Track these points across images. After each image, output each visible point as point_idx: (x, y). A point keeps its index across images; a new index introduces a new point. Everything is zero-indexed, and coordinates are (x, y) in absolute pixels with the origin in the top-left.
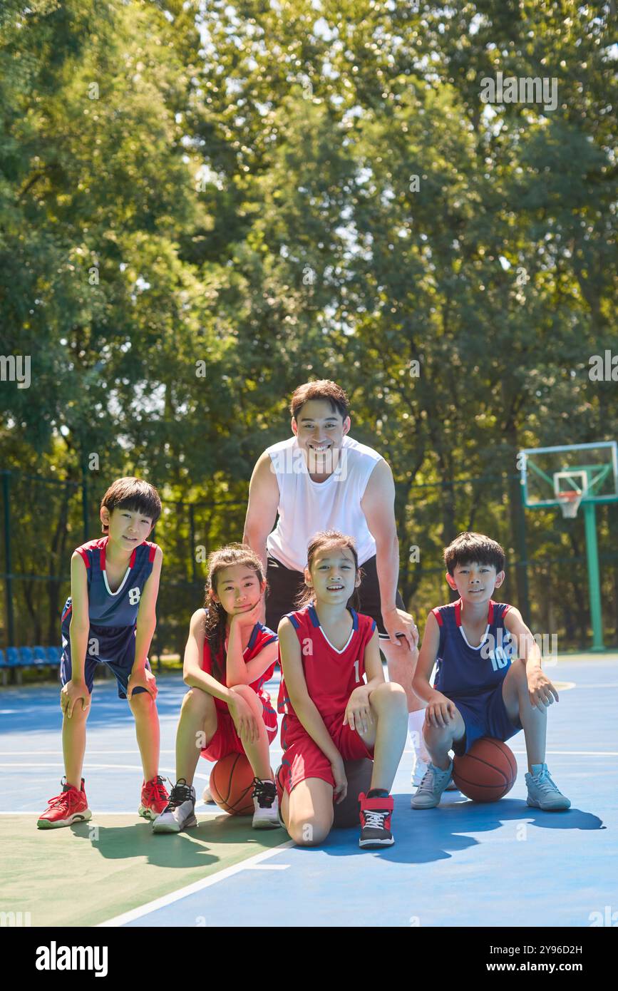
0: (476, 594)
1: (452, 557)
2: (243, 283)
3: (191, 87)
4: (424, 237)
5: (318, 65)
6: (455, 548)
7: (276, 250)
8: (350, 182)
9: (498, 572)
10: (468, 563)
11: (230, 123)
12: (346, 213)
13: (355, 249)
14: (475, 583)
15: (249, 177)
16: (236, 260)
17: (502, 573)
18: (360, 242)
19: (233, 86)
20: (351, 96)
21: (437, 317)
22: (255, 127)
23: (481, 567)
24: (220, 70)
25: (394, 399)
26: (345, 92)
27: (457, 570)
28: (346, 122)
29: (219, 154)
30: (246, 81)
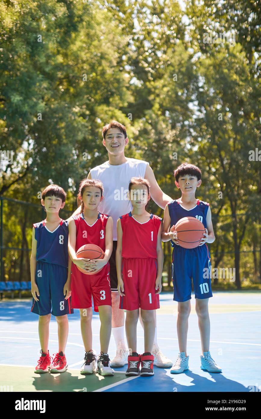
0: (188, 189)
1: (178, 173)
2: (149, 127)
3: (129, 44)
4: (228, 109)
5: (183, 35)
6: (179, 170)
7: (164, 114)
8: (195, 84)
9: (198, 180)
10: (185, 175)
11: (146, 60)
12: (193, 97)
13: (198, 113)
14: (188, 184)
15: (152, 83)
16: (147, 117)
17: (200, 181)
18: (200, 111)
19: (147, 44)
20: (196, 48)
21: (231, 142)
22: (156, 61)
23: (190, 177)
24: (142, 37)
25: (212, 178)
26: (194, 46)
27: (180, 179)
28: (195, 59)
29: (140, 73)
30: (152, 42)
